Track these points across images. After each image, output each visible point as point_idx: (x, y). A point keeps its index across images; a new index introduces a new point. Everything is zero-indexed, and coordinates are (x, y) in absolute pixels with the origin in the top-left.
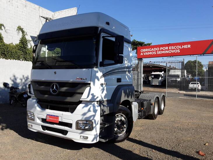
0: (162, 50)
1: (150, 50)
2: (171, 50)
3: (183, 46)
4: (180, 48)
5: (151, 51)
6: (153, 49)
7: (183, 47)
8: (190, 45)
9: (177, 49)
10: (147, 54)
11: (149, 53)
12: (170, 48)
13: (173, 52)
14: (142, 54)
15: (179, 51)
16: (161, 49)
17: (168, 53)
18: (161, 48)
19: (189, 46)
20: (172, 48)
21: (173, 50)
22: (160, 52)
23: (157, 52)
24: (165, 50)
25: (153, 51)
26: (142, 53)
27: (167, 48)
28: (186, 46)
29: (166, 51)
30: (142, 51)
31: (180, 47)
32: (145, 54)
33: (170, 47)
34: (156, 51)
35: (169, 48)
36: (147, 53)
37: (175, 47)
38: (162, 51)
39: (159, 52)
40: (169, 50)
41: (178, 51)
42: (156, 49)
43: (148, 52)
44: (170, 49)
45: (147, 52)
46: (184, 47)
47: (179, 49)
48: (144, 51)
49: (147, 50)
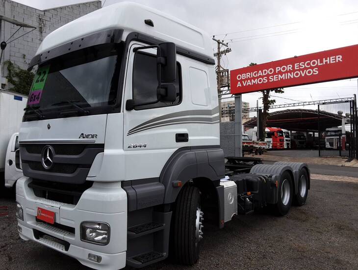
0: (280, 73)
1: (255, 75)
2: (299, 70)
3: (326, 59)
4: (319, 64)
5: (258, 78)
6: (260, 71)
7: (324, 61)
8: (341, 57)
9: (312, 68)
10: (249, 83)
11: (253, 80)
12: (296, 66)
13: (303, 75)
14: (239, 85)
15: (317, 72)
16: (277, 70)
17: (292, 77)
18: (277, 68)
19: (339, 58)
20: (300, 66)
21: (303, 70)
22: (275, 78)
23: (270, 78)
24: (287, 72)
25: (260, 76)
26: (239, 83)
27: (290, 67)
28: (331, 58)
29: (289, 74)
30: (239, 77)
31: (318, 62)
32: (245, 85)
33: (296, 64)
34: (268, 75)
35: (293, 67)
36: (249, 81)
37: (308, 64)
38: (280, 76)
39: (273, 78)
40: (294, 70)
41: (313, 72)
42: (268, 72)
43: (250, 79)
44: (296, 68)
45: (248, 79)
46: (328, 61)
47: (317, 66)
48: (243, 78)
49: (248, 75)
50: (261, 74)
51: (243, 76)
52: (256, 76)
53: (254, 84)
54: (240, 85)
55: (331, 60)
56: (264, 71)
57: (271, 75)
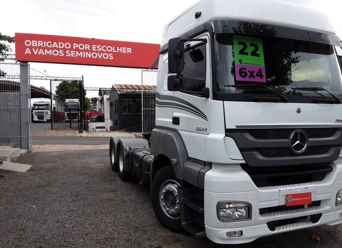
0: (77, 49)
1: (49, 44)
2: (97, 52)
3: (120, 48)
4: (114, 51)
5: (52, 49)
6: (55, 43)
7: (118, 50)
8: (131, 50)
9: (109, 53)
10: (41, 52)
11: (46, 51)
12: (93, 48)
13: (100, 57)
14: (28, 51)
15: (112, 58)
16: (74, 47)
17: (90, 56)
18: (74, 44)
19: (129, 50)
20: (97, 48)
21: (100, 52)
22: (72, 54)
23: (67, 52)
24: (84, 50)
25: (55, 48)
26: (28, 49)
27: (87, 47)
28: (123, 48)
29: (87, 53)
30: (28, 43)
31: (113, 49)
32: (36, 53)
33: (93, 45)
34: (64, 50)
35: (91, 48)
36: (41, 50)
37: (105, 49)
38: (77, 53)
39: (70, 53)
40: (92, 51)
42: (65, 45)
43: (44, 49)
44: (93, 50)
45: (40, 48)
47: (112, 52)
48: (33, 45)
49: (40, 43)
50: (57, 46)
51: (34, 43)
52: (51, 46)
53: (48, 55)
54: (30, 52)
55: (123, 50)
56: (60, 43)
57: (68, 50)
